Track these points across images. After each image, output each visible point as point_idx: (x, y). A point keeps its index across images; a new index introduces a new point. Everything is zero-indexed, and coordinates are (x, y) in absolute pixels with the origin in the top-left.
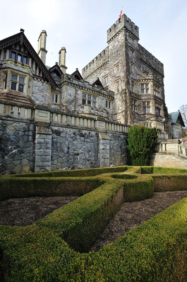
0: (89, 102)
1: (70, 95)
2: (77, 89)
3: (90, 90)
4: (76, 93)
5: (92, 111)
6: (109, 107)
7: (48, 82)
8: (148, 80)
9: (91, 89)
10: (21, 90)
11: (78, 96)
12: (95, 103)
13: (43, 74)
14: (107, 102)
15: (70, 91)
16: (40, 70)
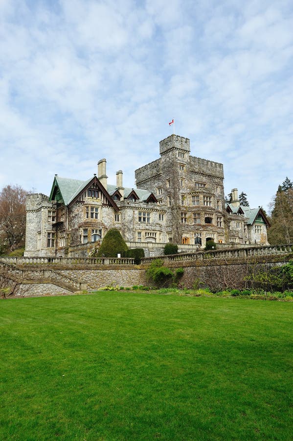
0: (144, 219)
1: (129, 216)
2: (134, 210)
3: (145, 209)
4: (134, 214)
5: (147, 227)
6: (162, 220)
7: (112, 207)
8: (197, 193)
9: (146, 207)
10: (96, 217)
11: (135, 216)
12: (148, 219)
13: (109, 202)
14: (160, 215)
15: (129, 213)
16: (104, 195)
